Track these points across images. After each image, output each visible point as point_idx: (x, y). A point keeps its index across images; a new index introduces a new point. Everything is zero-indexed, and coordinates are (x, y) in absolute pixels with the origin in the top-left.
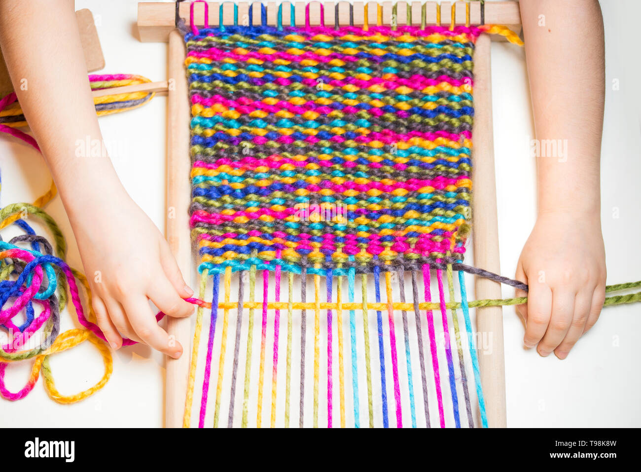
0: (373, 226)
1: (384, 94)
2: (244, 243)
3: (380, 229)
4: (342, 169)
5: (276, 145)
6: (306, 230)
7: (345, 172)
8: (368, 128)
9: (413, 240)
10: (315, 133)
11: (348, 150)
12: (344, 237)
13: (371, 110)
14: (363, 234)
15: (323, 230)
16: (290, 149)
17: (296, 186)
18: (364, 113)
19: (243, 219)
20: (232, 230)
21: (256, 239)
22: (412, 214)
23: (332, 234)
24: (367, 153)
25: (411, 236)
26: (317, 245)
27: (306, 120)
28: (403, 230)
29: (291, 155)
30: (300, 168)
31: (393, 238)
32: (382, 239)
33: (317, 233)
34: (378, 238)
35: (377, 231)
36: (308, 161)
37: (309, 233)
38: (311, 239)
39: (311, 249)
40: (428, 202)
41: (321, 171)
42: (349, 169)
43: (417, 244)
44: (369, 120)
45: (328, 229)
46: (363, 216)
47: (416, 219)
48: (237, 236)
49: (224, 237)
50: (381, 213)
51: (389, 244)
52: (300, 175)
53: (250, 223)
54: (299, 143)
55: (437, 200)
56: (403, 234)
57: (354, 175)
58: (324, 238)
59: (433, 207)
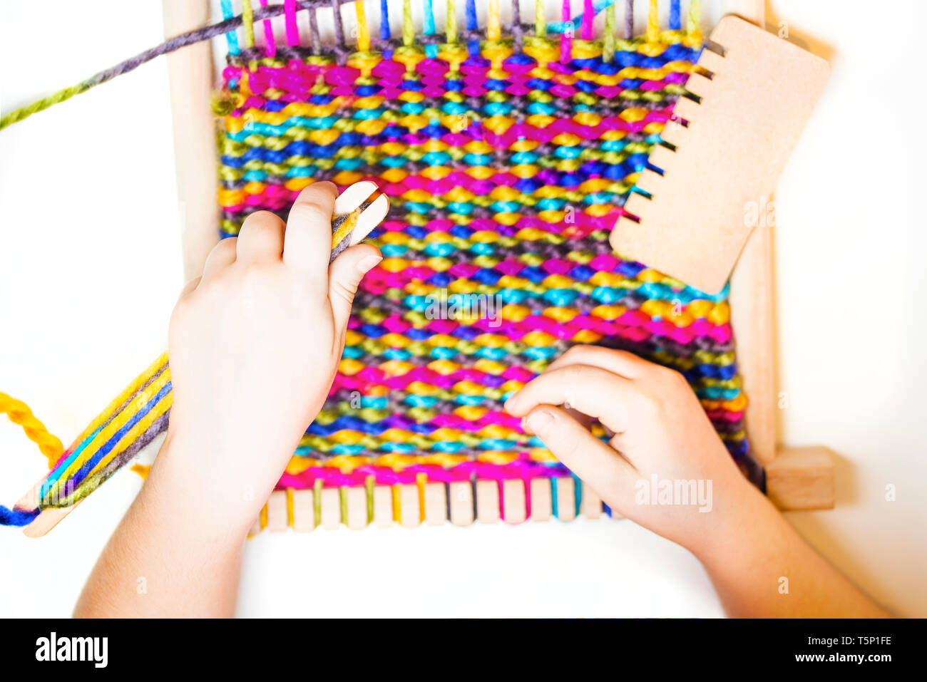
0: (396, 113)
1: (383, 359)
2: (628, 73)
3: (381, 109)
4: (453, 217)
5: (574, 256)
6: (516, 101)
7: (447, 211)
8: (409, 294)
9: (320, 89)
10: (505, 280)
11: (443, 252)
12: (447, 90)
13: (405, 329)
14: (411, 97)
15: (484, 101)
16: (549, 250)
17: (536, 183)
18: (419, 323)
19: (631, 115)
20: (650, 95)
21: (605, 80)
22: (323, 138)
23: (467, 96)
24: (411, 249)
25: (324, 97)
26: (495, 74)
27: (523, 303)
28: (338, 107)
29: (547, 239)
30: (529, 215)
31: (358, 92)
32: (375, 90)
33: (496, 96)
34: (385, 91)
35: (387, 104)
36: (513, 230)
37: (510, 96)
38: (505, 84)
39: (506, 65)
40: (298, 161)
41: (491, 211)
42: (439, 216)
43: (313, 84)
44: (409, 309)
45: (475, 103)
46: (413, 130)
47: (317, 128)
48: (640, 85)
49: (665, 81)
50: (381, 139)
51: (363, 81)
52: (530, 202)
53: (618, 110)
54: (532, 260)
55: (280, 164)
56: (340, 101)
57: (432, 207)
58: (486, 86)
59: (287, 153)
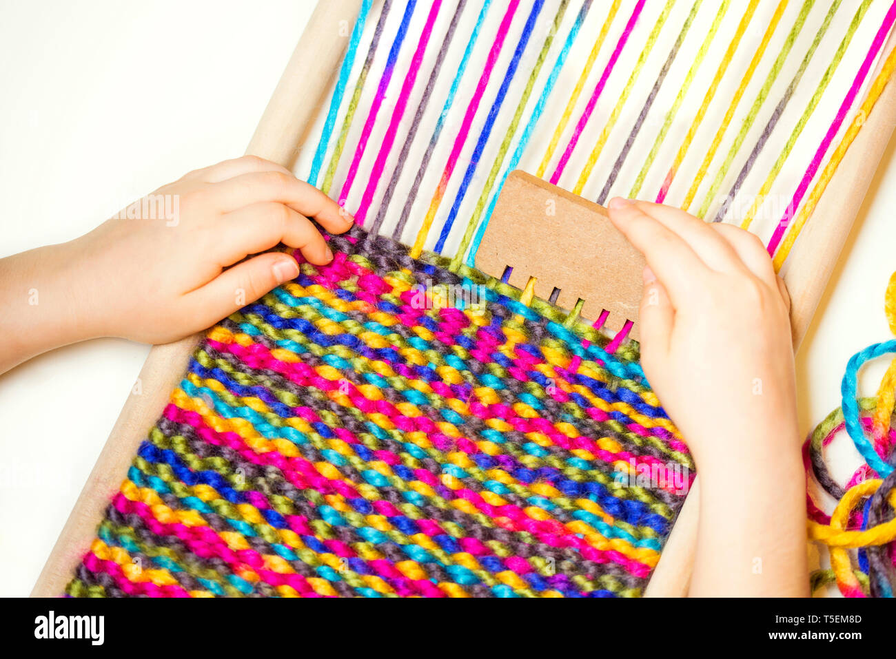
0: (402, 339)
1: (271, 551)
2: (623, 407)
3: (391, 329)
4: (405, 455)
5: (494, 544)
6: (513, 382)
7: (402, 448)
8: (327, 503)
9: (350, 285)
10: (419, 537)
11: (378, 482)
12: (457, 343)
13: (306, 533)
14: (423, 333)
15: (485, 370)
16: (474, 527)
17: (495, 462)
18: (322, 534)
19: (608, 444)
20: (632, 435)
21: (600, 404)
22: (328, 327)
23: (472, 357)
24: (350, 464)
25: (349, 293)
26: (506, 350)
27: (423, 565)
28: (355, 309)
29: (477, 516)
30: (473, 492)
31: (381, 305)
32: (398, 310)
33: (498, 370)
34: (404, 316)
35: (399, 327)
36: (454, 495)
37: (510, 375)
38: (511, 363)
39: (518, 348)
40: (295, 335)
41: (440, 469)
42: (392, 449)
43: (347, 278)
44: (320, 516)
45: (476, 365)
46: (409, 364)
47: (328, 317)
48: (628, 423)
49: (651, 432)
50: (377, 354)
51: (389, 297)
52: (479, 477)
53: (600, 434)
54: (453, 530)
55: (278, 330)
56: (360, 304)
57: (390, 436)
58: (491, 356)
59: (290, 324)
